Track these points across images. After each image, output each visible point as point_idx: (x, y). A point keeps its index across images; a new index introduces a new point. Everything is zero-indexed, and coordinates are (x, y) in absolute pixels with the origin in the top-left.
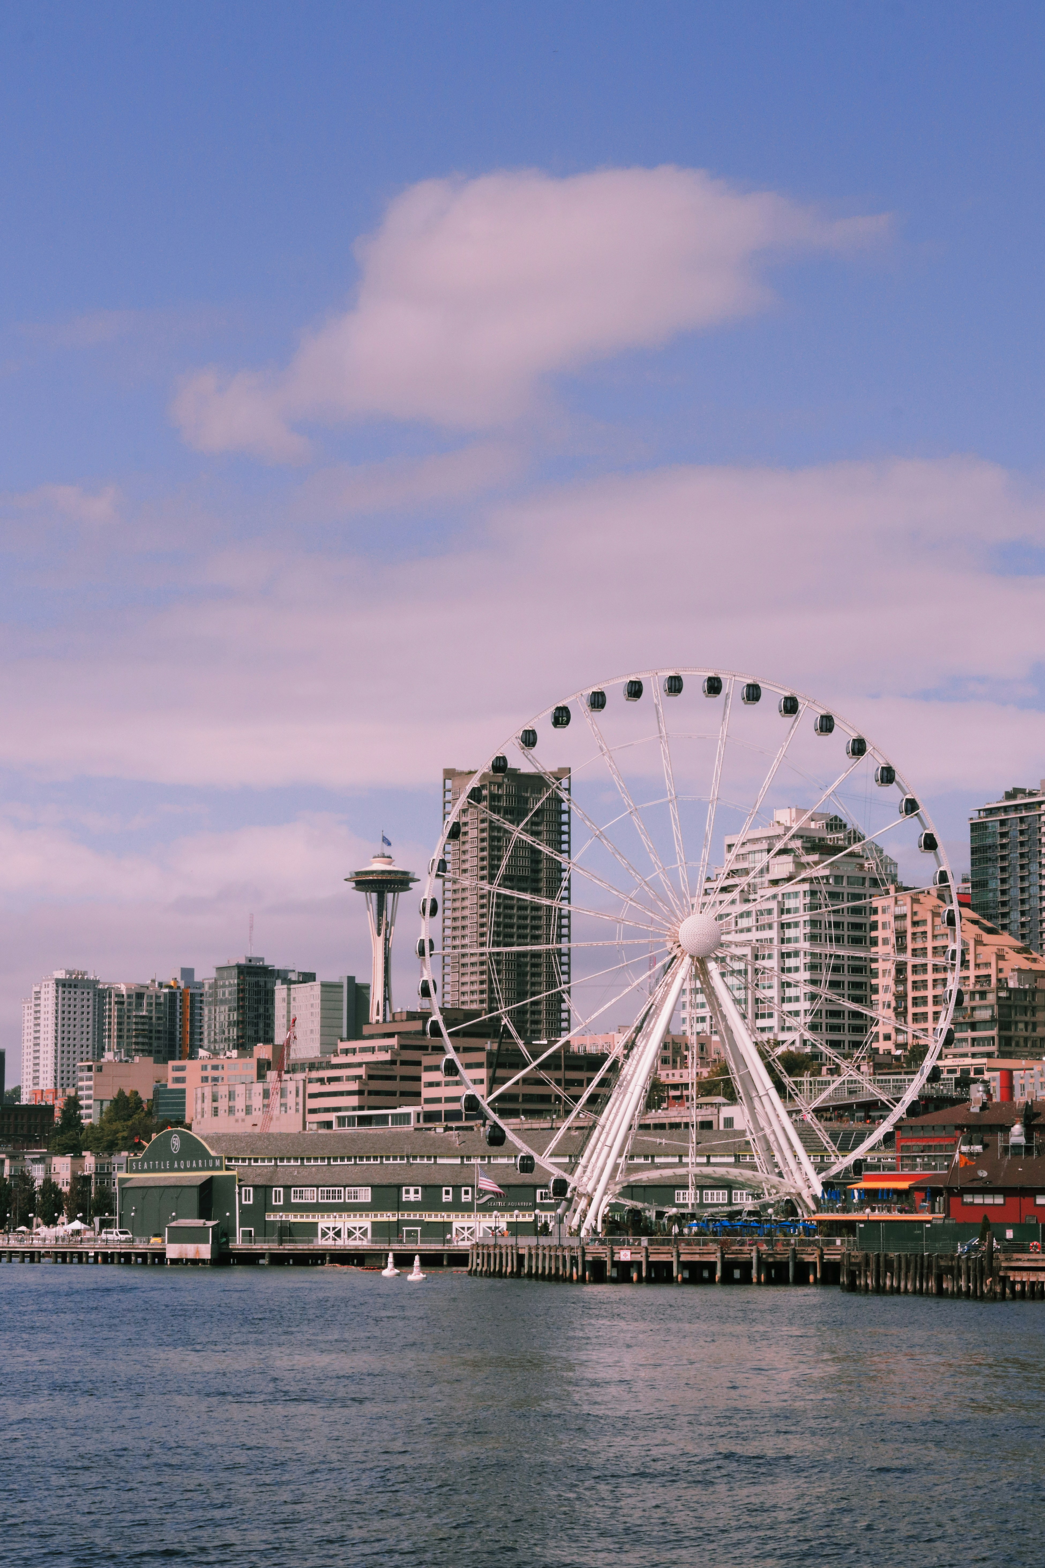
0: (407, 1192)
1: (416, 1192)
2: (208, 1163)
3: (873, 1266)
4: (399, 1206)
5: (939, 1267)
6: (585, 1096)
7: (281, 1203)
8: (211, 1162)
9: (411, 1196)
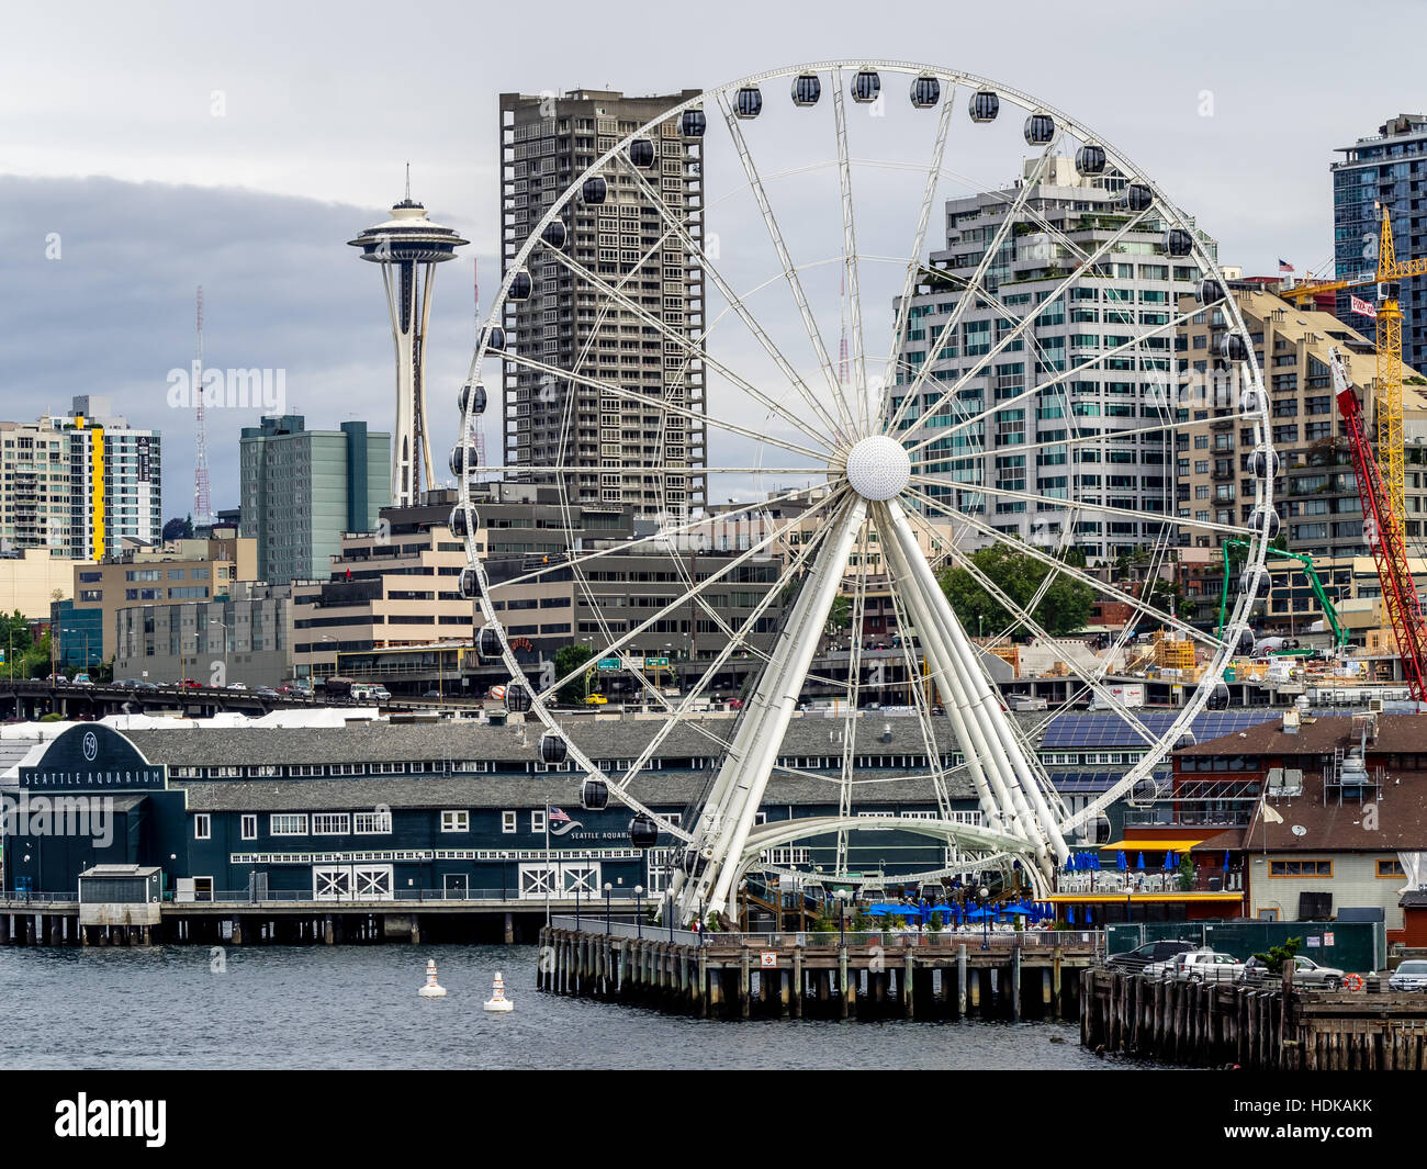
0: (448, 818)
1: (461, 818)
2: (141, 776)
3: (1125, 995)
4: (436, 840)
5: (1217, 1005)
6: (752, 620)
7: (255, 837)
8: (146, 774)
9: (455, 824)
